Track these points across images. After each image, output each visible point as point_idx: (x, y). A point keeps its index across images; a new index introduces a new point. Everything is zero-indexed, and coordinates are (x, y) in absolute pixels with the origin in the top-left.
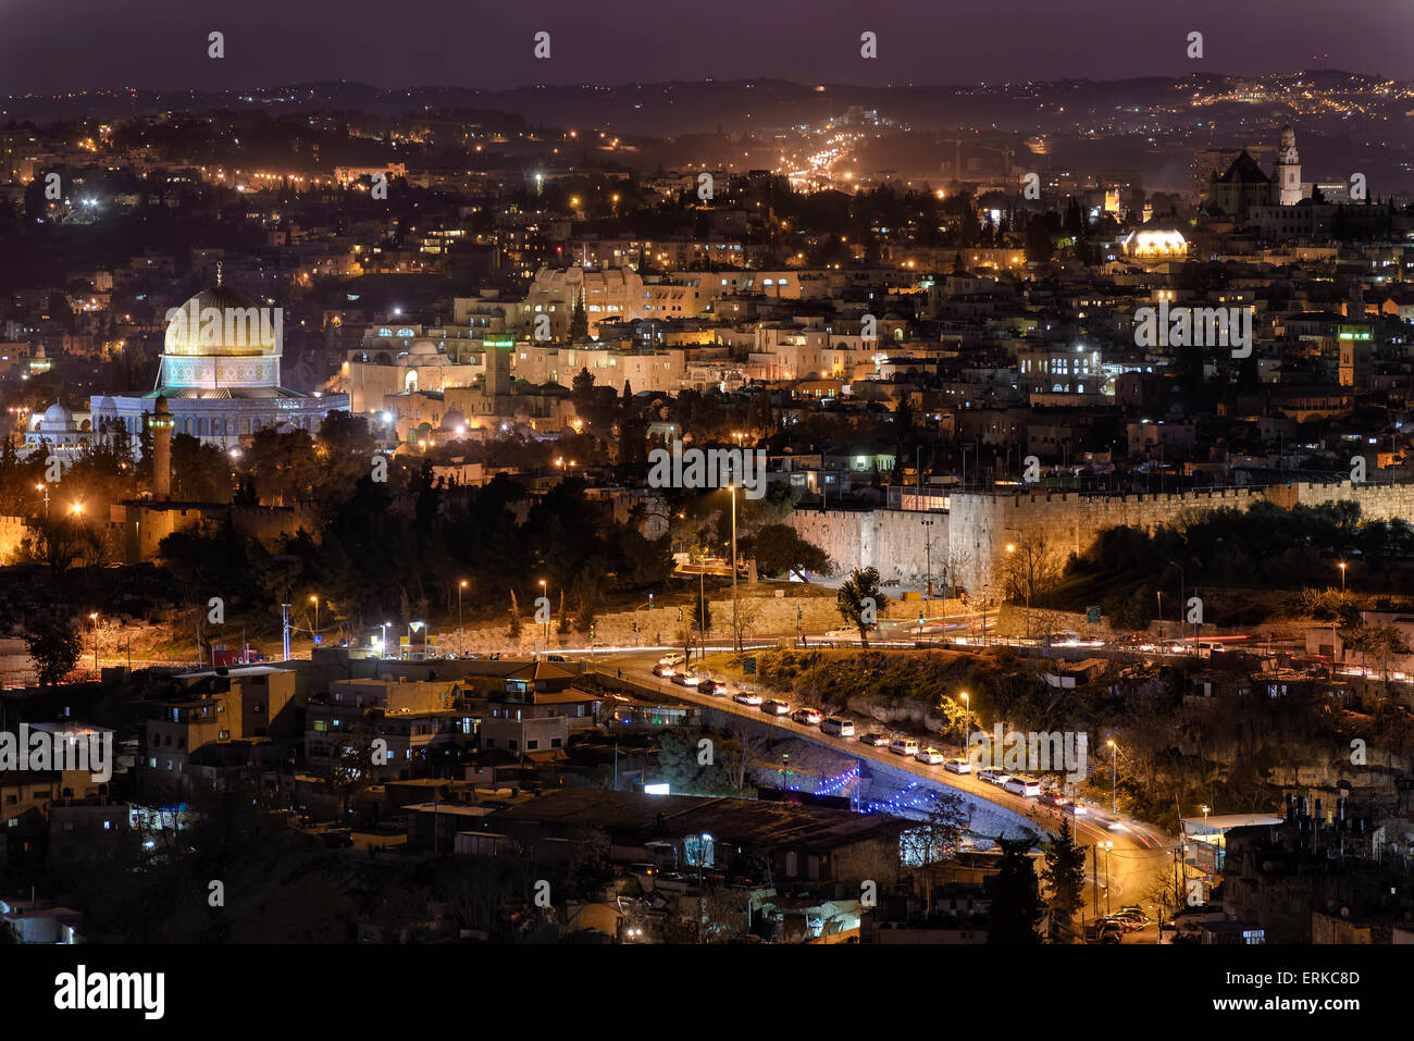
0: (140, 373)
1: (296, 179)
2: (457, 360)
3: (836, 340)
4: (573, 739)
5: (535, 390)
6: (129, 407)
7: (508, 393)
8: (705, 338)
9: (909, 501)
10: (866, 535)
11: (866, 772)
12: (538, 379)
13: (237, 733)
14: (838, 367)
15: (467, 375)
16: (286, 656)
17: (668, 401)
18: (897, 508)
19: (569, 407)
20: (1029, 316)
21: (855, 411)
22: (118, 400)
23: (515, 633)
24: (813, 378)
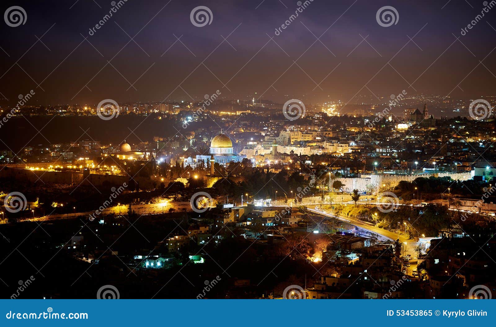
0: (206, 151)
1: (229, 113)
2: (265, 148)
3: (340, 145)
4: (299, 222)
5: (282, 154)
6: (204, 158)
7: (277, 155)
8: (314, 144)
9: (362, 176)
10: (354, 183)
11: (357, 229)
12: (282, 152)
13: (233, 220)
14: (340, 150)
15: (268, 152)
16: (242, 206)
17: (309, 157)
18: (360, 177)
19: (289, 158)
20: (378, 140)
21: (345, 159)
22: (202, 156)
23: (286, 202)
24: (335, 152)
